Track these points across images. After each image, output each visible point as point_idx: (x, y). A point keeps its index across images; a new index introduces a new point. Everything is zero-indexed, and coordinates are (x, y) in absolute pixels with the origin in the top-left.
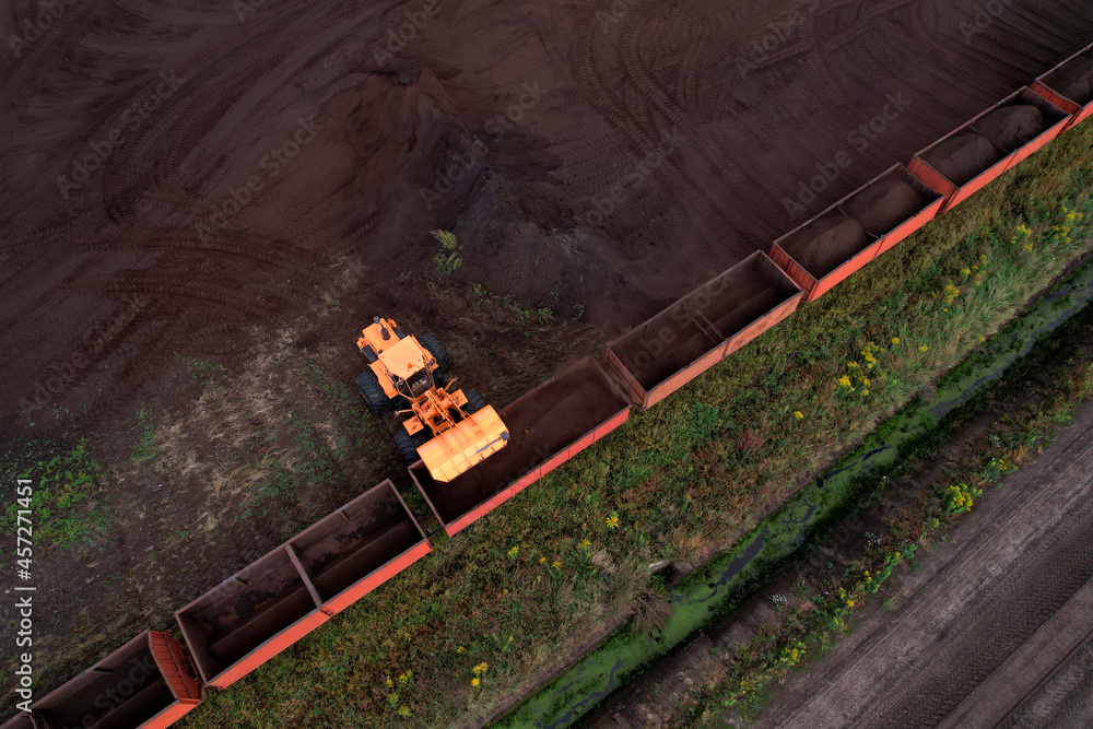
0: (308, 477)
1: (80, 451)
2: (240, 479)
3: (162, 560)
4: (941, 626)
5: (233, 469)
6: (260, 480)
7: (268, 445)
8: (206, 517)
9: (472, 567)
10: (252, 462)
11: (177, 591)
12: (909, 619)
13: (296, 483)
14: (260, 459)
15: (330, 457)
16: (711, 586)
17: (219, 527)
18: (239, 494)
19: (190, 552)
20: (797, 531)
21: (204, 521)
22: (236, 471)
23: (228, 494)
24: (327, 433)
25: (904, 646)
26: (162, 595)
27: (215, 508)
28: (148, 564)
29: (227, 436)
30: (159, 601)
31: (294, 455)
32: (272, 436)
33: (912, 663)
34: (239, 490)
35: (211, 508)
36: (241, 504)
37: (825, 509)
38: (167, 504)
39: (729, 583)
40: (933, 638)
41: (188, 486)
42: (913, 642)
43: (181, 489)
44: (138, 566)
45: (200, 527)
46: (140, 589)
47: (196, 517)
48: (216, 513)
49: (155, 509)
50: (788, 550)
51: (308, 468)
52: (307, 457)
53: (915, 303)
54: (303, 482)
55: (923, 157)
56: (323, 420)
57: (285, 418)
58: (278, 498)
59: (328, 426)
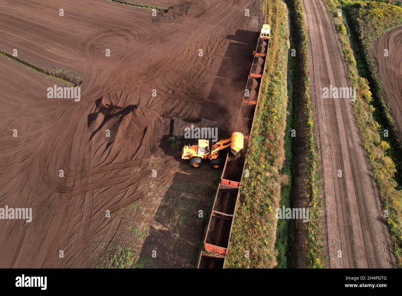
0: (191, 208)
1: (120, 249)
2: (174, 221)
3: (173, 253)
4: (328, 144)
5: (169, 220)
6: (179, 217)
7: (173, 208)
8: (174, 235)
9: (247, 195)
10: (173, 215)
11: (186, 255)
12: (323, 147)
13: (189, 211)
14: (174, 213)
15: (191, 200)
16: (286, 171)
17: (180, 234)
18: (177, 224)
19: (179, 245)
20: (290, 152)
21: (175, 236)
22: (171, 220)
23: (174, 226)
24: (185, 196)
25: (327, 151)
26: (182, 259)
27: (175, 231)
28: (171, 256)
29: (159, 215)
30: (183, 261)
31: (182, 206)
32: (171, 206)
33: (330, 152)
34: (176, 223)
35: (173, 232)
36: (180, 226)
37: (290, 145)
38: (160, 241)
39: (288, 168)
40: (329, 147)
41: (161, 233)
42: (327, 150)
43: (160, 235)
44: (169, 259)
45: (175, 238)
46: (175, 263)
47: (172, 237)
48: (176, 232)
49: (158, 244)
50: (291, 156)
51: (188, 206)
52: (186, 204)
53: (272, 99)
54: (191, 209)
55: (251, 73)
56: (181, 194)
57: (170, 201)
58: (188, 217)
59: (183, 195)
